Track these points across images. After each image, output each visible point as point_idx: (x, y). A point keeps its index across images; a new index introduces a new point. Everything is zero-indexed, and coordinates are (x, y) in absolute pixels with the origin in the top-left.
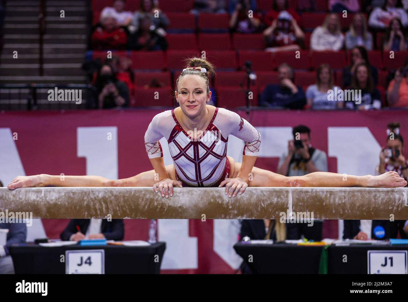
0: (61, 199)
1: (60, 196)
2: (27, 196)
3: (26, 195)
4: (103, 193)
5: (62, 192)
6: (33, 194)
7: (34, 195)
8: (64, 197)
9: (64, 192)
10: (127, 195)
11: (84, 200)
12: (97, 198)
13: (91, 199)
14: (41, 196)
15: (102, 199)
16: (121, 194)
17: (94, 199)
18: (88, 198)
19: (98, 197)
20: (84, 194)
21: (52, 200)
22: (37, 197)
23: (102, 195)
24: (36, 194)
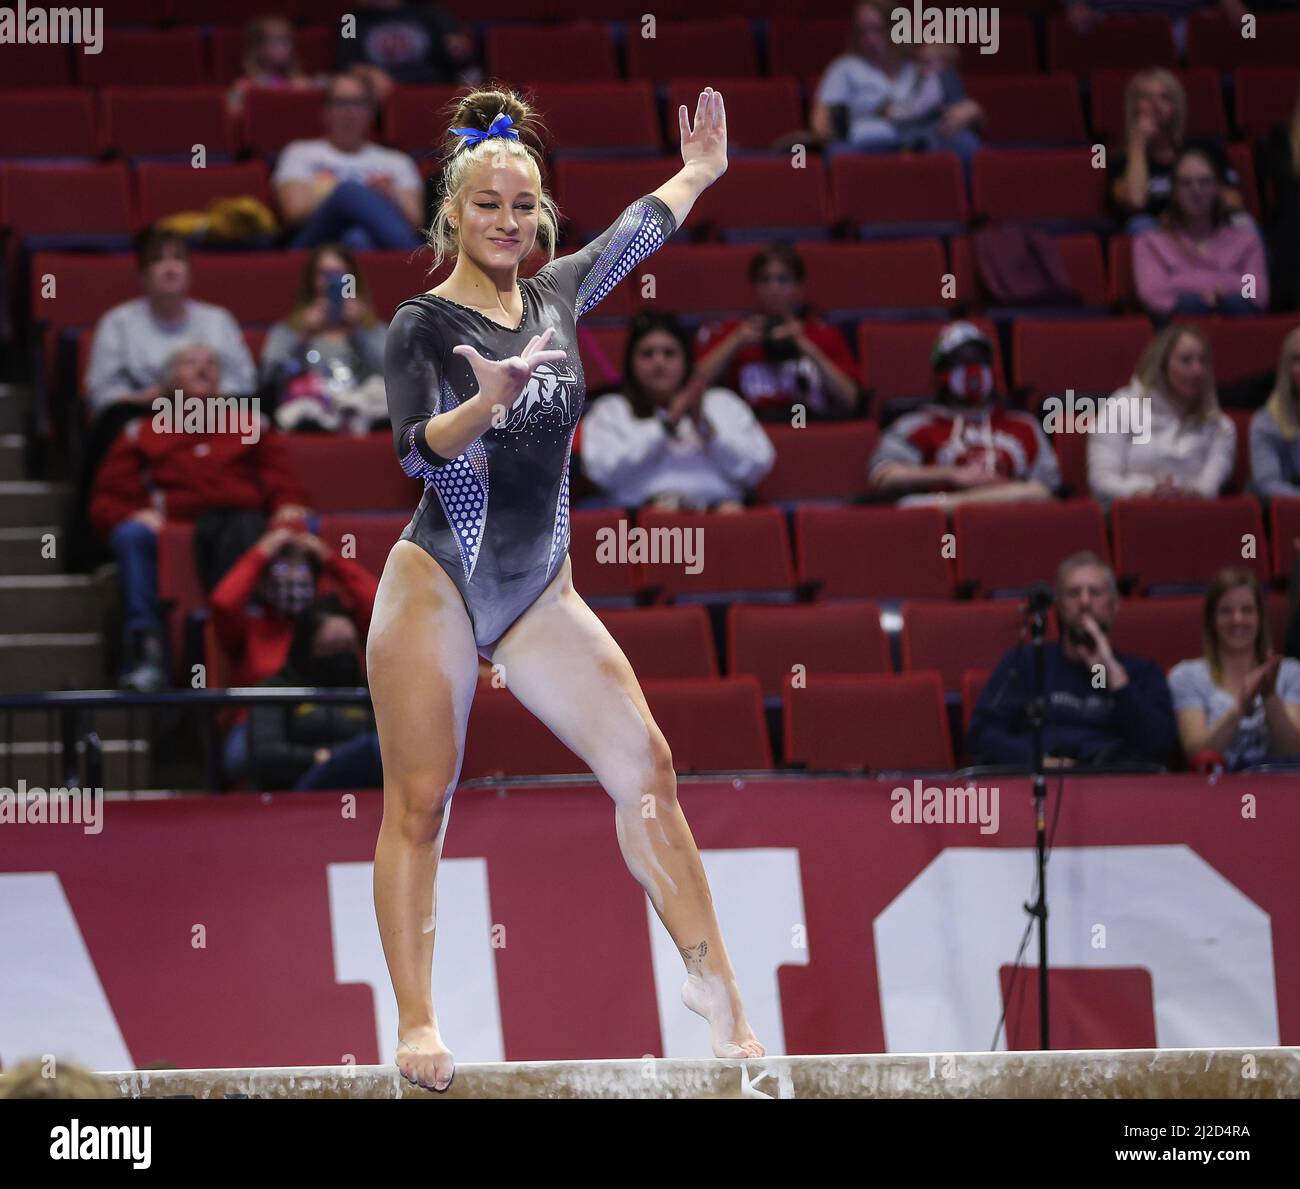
0: (991, 1087)
1: (986, 1077)
2: (885, 1081)
3: (880, 1078)
4: (1118, 1065)
5: (991, 1067)
6: (902, 1075)
7: (906, 1078)
8: (998, 1082)
9: (997, 1065)
10: (1191, 1072)
11: (1061, 1088)
12: (1099, 1083)
13: (1082, 1085)
14: (926, 1080)
15: (1115, 1086)
16: (1173, 1070)
17: (1091, 1086)
18: (1072, 1082)
19: (1103, 1078)
20: (1059, 1070)
21: (962, 1091)
22: (916, 1082)
23: (1113, 1073)
24: (911, 1075)
